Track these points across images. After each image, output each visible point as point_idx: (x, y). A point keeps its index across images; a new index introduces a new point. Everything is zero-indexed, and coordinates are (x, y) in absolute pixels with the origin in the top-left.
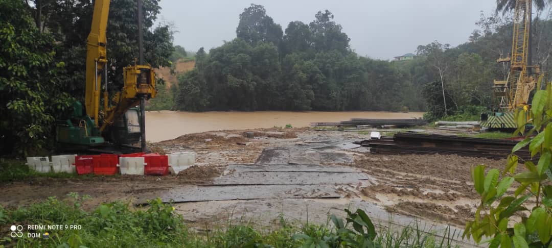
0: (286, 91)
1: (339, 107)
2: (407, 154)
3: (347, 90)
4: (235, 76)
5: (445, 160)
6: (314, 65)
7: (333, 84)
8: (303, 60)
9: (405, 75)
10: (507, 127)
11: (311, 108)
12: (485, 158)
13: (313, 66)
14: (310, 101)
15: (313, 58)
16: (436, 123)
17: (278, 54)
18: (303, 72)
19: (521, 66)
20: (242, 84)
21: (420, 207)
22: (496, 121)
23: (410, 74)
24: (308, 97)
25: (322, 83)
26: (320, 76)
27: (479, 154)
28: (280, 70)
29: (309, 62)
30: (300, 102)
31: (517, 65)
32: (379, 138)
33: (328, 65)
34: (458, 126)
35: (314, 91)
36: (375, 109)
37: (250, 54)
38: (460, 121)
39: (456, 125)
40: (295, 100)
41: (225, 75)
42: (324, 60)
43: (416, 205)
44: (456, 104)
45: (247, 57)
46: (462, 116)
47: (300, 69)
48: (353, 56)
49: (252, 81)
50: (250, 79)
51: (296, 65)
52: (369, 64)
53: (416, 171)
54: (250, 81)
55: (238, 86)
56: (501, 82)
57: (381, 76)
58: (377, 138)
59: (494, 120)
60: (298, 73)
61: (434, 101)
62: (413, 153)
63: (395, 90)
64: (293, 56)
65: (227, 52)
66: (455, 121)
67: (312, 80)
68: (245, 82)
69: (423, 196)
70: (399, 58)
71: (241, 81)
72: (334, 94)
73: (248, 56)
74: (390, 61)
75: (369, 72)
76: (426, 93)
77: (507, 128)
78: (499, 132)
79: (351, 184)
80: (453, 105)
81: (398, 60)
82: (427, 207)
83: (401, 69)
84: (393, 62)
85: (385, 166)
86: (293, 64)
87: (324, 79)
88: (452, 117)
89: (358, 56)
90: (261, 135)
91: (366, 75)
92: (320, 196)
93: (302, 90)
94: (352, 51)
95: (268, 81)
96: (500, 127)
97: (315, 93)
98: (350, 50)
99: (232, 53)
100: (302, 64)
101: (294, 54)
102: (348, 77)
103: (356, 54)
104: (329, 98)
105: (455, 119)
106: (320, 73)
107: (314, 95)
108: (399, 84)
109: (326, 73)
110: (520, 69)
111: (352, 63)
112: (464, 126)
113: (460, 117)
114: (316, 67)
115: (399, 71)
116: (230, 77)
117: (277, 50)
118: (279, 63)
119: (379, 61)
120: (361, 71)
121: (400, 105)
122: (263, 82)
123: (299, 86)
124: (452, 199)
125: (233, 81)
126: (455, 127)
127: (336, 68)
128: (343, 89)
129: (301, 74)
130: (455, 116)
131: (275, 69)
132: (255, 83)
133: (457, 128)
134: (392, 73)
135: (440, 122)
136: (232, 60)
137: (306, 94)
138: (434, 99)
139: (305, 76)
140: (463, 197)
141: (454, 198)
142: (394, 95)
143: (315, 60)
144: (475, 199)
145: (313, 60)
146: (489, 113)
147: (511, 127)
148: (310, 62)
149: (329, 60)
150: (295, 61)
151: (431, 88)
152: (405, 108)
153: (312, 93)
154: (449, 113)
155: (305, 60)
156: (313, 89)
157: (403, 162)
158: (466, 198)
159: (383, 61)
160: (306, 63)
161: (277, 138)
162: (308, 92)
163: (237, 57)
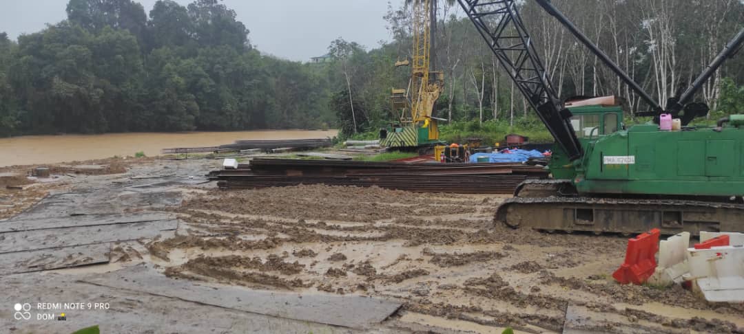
0: (154, 103)
1: (237, 124)
2: (265, 187)
3: (247, 101)
4: (66, 79)
5: (306, 192)
6: (196, 65)
7: (226, 93)
8: (179, 58)
9: (322, 82)
10: (407, 145)
11: (195, 127)
12: (355, 186)
13: (196, 67)
14: (192, 117)
15: (195, 55)
16: (345, 143)
17: (138, 47)
18: (180, 74)
19: (422, 71)
20: (77, 92)
21: (217, 263)
22: (395, 139)
23: (328, 81)
24: (190, 112)
25: (209, 91)
26: (207, 82)
27: (348, 182)
28: (143, 71)
29: (188, 61)
30: (178, 119)
31: (419, 69)
32: (236, 167)
33: (218, 66)
34: (367, 146)
35: (197, 102)
36: (287, 127)
37: (90, 45)
38: (371, 139)
39: (365, 144)
40: (169, 116)
41: (47, 78)
42: (211, 59)
43: (211, 261)
44: (368, 118)
45: (85, 51)
46: (373, 133)
47: (175, 70)
48: (254, 55)
49: (95, 87)
50: (92, 84)
51: (168, 65)
52: (276, 66)
53: (254, 210)
54: (92, 87)
55: (71, 95)
56: (400, 91)
57: (293, 82)
58: (233, 168)
59: (394, 138)
60: (173, 76)
61: (343, 115)
62: (273, 185)
63: (312, 102)
64: (163, 51)
65: (50, 41)
66: (365, 139)
67: (193, 87)
68: (81, 89)
69: (235, 246)
70: (316, 59)
71: (76, 87)
72: (229, 107)
73: (86, 49)
74: (303, 63)
75: (276, 77)
76: (334, 104)
77: (407, 147)
78: (398, 151)
79: (143, 238)
80: (365, 120)
81: (315, 62)
82: (226, 262)
83: (317, 73)
84: (308, 64)
85: (218, 207)
86: (164, 64)
87: (211, 86)
88: (361, 135)
89: (261, 55)
90: (63, 171)
91: (272, 81)
92: (75, 263)
93: (179, 101)
94: (253, 48)
95: (124, 87)
96: (400, 145)
97: (199, 104)
98: (250, 45)
99: (58, 44)
100: (177, 64)
101: (164, 47)
102: (247, 83)
103: (258, 53)
104: (221, 113)
105: (365, 138)
106: (206, 77)
107: (198, 108)
108: (316, 94)
109: (216, 77)
110: (422, 75)
111: (251, 65)
112: (373, 146)
113: (371, 135)
114: (200, 69)
115: (314, 76)
116: (57, 80)
117: (136, 41)
118: (140, 62)
119: (289, 62)
120: (265, 75)
121: (319, 121)
122: (115, 89)
123: (175, 96)
124: (271, 247)
125: (61, 87)
126: (363, 147)
127: (229, 70)
128: (241, 100)
129: (176, 78)
130: (365, 134)
131: (135, 70)
132: (101, 91)
133: (366, 148)
134: (305, 78)
135: (349, 141)
136: (59, 54)
137: (186, 108)
138: (344, 113)
139: (182, 81)
140: (288, 241)
141: (274, 245)
142: (311, 108)
143: (198, 58)
144: (301, 242)
145: (194, 58)
146: (388, 129)
147: (411, 145)
148: (191, 61)
149: (219, 59)
150: (167, 59)
151: (339, 99)
152: (325, 124)
153: (195, 105)
154: (360, 130)
155: (183, 58)
156: (197, 100)
157: (245, 199)
158: (291, 242)
159: (293, 63)
160: (184, 62)
161: (91, 174)
162: (188, 104)
163: (67, 51)
